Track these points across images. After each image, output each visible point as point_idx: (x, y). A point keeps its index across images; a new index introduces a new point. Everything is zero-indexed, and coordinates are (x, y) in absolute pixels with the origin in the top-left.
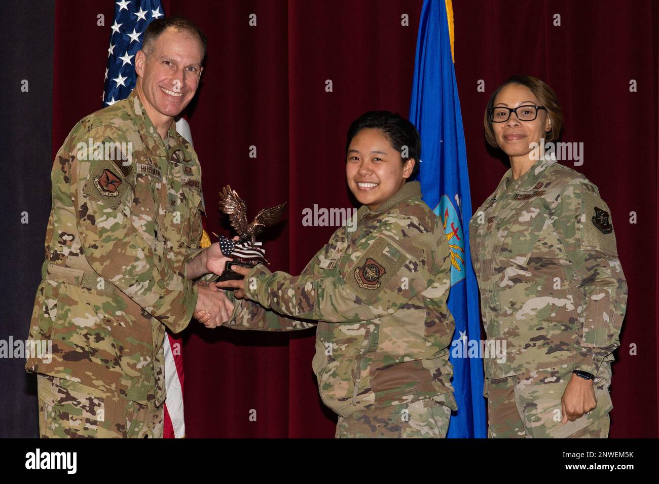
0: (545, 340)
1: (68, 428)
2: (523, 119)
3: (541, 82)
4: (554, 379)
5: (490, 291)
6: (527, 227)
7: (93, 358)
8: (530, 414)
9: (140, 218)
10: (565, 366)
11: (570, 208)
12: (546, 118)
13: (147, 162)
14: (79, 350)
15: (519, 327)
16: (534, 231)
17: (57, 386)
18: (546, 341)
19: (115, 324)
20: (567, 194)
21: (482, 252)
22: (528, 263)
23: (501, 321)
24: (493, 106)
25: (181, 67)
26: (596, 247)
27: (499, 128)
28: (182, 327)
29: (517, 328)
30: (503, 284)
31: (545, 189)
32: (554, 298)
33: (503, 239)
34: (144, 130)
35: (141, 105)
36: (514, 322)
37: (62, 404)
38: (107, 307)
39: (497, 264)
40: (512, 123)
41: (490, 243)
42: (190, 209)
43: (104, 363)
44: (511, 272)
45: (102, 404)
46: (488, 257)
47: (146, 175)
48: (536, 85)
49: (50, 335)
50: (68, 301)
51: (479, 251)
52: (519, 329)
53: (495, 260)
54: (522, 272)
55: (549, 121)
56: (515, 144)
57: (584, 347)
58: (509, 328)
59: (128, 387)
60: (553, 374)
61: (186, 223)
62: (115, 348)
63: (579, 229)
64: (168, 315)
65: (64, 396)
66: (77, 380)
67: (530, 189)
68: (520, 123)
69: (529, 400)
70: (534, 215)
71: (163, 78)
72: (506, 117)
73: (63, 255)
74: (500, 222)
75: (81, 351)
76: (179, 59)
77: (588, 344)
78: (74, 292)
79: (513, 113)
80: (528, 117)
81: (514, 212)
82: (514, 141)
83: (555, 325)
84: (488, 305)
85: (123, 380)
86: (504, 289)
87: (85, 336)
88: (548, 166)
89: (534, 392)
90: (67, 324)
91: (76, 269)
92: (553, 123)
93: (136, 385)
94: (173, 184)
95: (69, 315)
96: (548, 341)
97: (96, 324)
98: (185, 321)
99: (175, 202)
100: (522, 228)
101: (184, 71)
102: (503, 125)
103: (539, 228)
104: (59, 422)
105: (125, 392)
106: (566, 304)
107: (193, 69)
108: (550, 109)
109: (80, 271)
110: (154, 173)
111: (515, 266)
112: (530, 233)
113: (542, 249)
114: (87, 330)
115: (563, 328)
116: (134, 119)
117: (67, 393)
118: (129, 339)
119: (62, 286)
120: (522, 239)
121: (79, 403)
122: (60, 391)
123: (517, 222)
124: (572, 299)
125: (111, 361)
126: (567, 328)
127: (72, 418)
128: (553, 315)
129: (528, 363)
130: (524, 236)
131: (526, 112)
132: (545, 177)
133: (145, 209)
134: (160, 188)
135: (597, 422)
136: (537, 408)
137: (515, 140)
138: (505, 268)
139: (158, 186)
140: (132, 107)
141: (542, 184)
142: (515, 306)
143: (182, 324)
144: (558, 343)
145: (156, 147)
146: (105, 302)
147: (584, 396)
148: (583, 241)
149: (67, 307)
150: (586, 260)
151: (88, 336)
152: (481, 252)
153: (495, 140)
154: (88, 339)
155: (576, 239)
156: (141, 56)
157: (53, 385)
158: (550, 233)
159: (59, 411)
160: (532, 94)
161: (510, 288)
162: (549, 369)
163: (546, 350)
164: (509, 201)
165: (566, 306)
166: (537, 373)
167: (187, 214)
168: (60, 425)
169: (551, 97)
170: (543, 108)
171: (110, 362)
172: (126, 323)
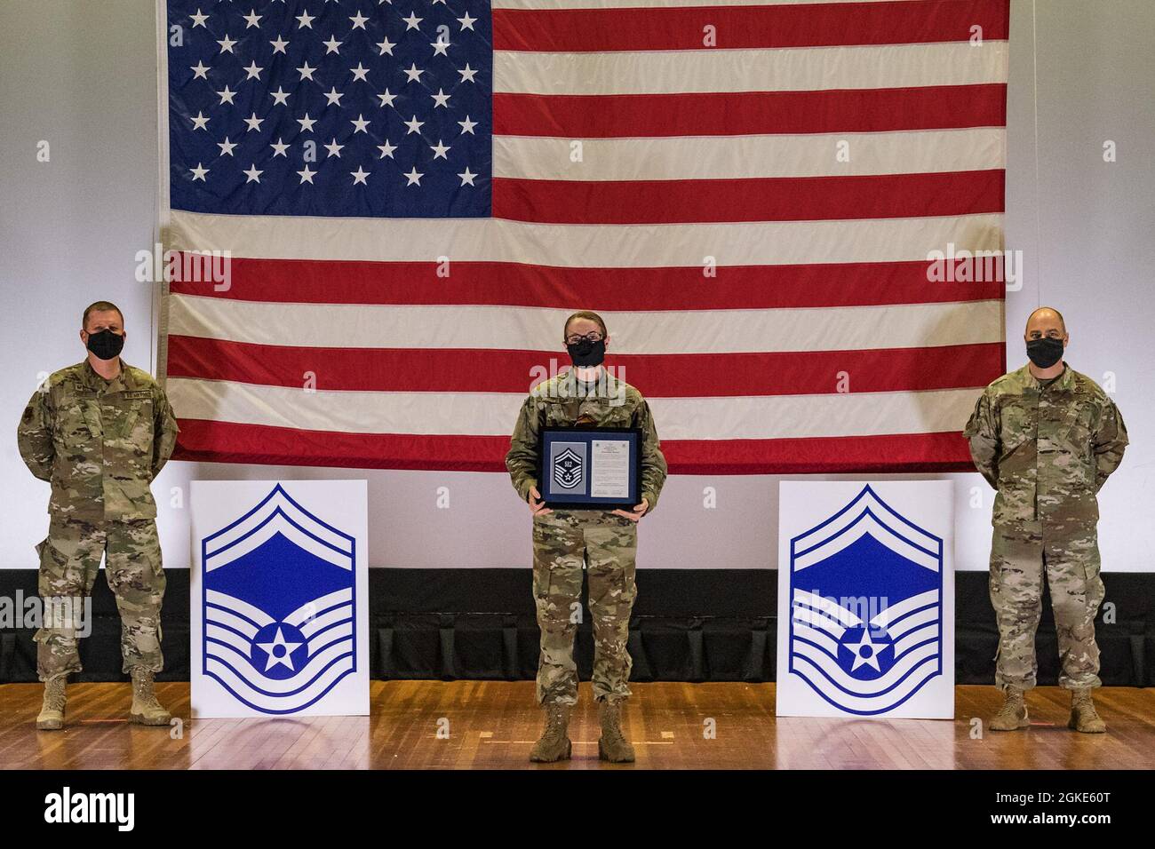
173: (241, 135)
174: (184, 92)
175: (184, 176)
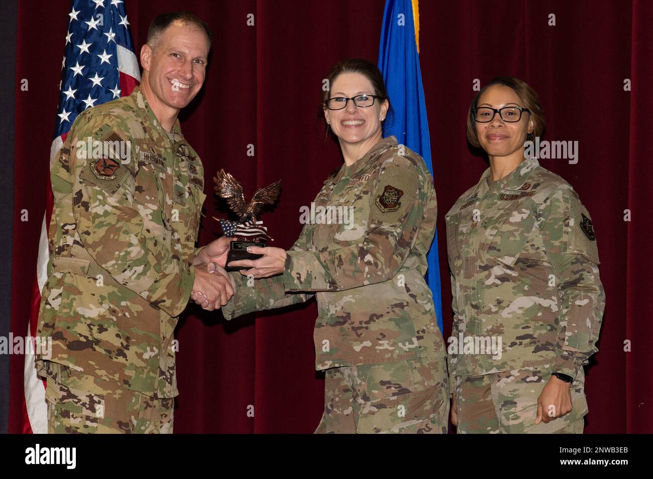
0: (531, 338)
1: (68, 426)
2: (507, 120)
3: (525, 84)
4: (536, 378)
5: (474, 289)
6: (517, 228)
7: (97, 348)
8: (508, 412)
9: (146, 207)
10: (547, 366)
11: (558, 210)
12: (528, 120)
13: (149, 151)
14: (83, 339)
15: (504, 325)
16: (524, 232)
17: (59, 384)
18: (533, 340)
19: (120, 315)
20: (556, 197)
21: (466, 249)
22: (516, 264)
23: (484, 319)
24: (476, 106)
25: (189, 58)
26: (583, 251)
27: (482, 127)
28: (180, 310)
29: (501, 325)
30: (489, 282)
31: (533, 190)
32: (539, 298)
33: (492, 238)
34: (148, 122)
35: (144, 99)
36: (499, 320)
37: (64, 401)
38: (112, 298)
39: (482, 262)
40: (496, 124)
41: (475, 241)
42: (197, 205)
43: (107, 354)
44: (498, 271)
45: (103, 401)
46: (473, 254)
47: (149, 163)
48: (520, 87)
49: (54, 324)
50: (73, 290)
51: (461, 248)
52: (503, 327)
53: (480, 258)
54: (508, 272)
55: (532, 123)
56: (497, 144)
57: (566, 351)
58: (493, 326)
59: (131, 377)
60: (535, 374)
61: (193, 217)
62: (120, 338)
63: (567, 233)
64: (165, 298)
65: (65, 394)
66: (80, 369)
67: (517, 189)
68: (503, 123)
69: (509, 397)
70: (525, 216)
71: (170, 69)
72: (489, 118)
73: (68, 246)
74: (486, 221)
75: (84, 340)
76: (187, 51)
77: (571, 348)
78: (81, 282)
79: (497, 114)
80: (511, 118)
81: (502, 211)
82: (495, 141)
83: (541, 325)
84: (469, 302)
85: (126, 370)
86: (489, 287)
87: (89, 325)
88: (533, 168)
89: (514, 391)
90: (72, 314)
91: (82, 259)
92: (535, 124)
93: (141, 376)
94: (180, 177)
95: (74, 304)
96: (535, 340)
97: (99, 316)
98: (182, 303)
99: (182, 194)
100: (512, 228)
101: (192, 62)
102: (486, 125)
103: (529, 230)
104: (61, 420)
105: (128, 382)
106: (550, 305)
107: (201, 62)
108: (533, 111)
109: (85, 261)
110: (157, 162)
111: (502, 265)
112: (519, 234)
113: (529, 251)
114: (90, 321)
115: (549, 328)
116: (137, 112)
117: (68, 391)
118: (134, 330)
119: (68, 275)
120: (512, 239)
121: (80, 400)
122: (61, 389)
123: (506, 222)
124: (556, 300)
125: (114, 352)
126: (553, 329)
127: (73, 416)
128: (540, 314)
129: (513, 360)
130: (515, 236)
131: (509, 113)
132: (531, 178)
133: (151, 198)
134: (164, 178)
135: (573, 424)
136: (516, 407)
137: (497, 140)
138: (492, 267)
139: (161, 175)
140: (135, 101)
141: (530, 185)
142: (501, 304)
143: (179, 306)
144: (544, 343)
145: (161, 139)
146: (111, 292)
147: (562, 398)
148: (570, 245)
149: (72, 296)
150: (572, 263)
151: (91, 326)
152: (464, 248)
153: (477, 140)
154: (91, 329)
155: (561, 242)
156: (146, 50)
157: (56, 383)
158: (537, 235)
159: (61, 409)
160: (517, 96)
161: (497, 286)
162: (531, 369)
163: (532, 348)
164: (495, 201)
165: (552, 307)
166: (519, 371)
167: (194, 209)
168: (61, 422)
169: (534, 99)
170: (527, 110)
171: (112, 353)
172: (131, 313)
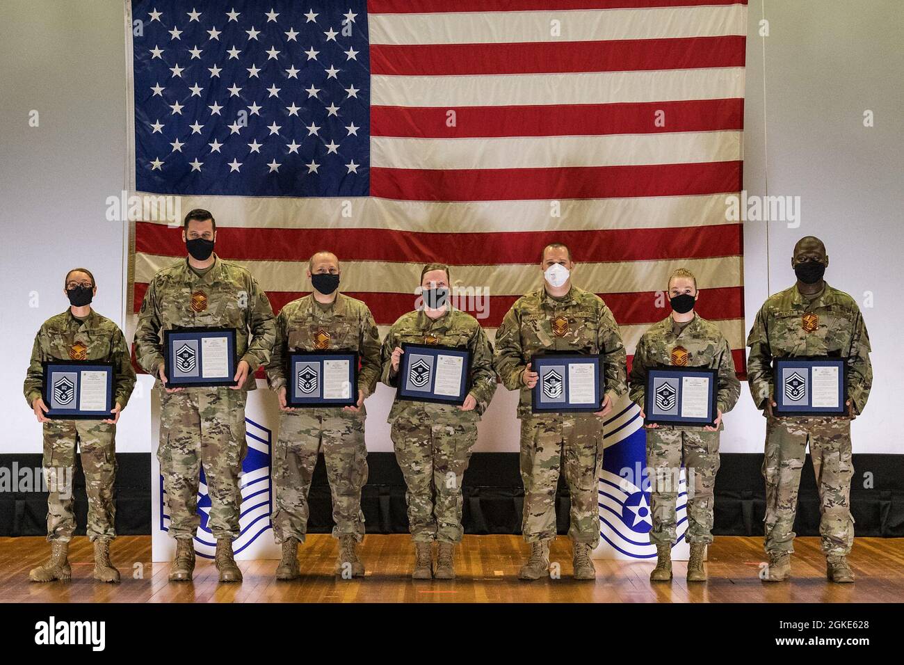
173: (187, 136)
174: (146, 106)
175: (146, 167)
